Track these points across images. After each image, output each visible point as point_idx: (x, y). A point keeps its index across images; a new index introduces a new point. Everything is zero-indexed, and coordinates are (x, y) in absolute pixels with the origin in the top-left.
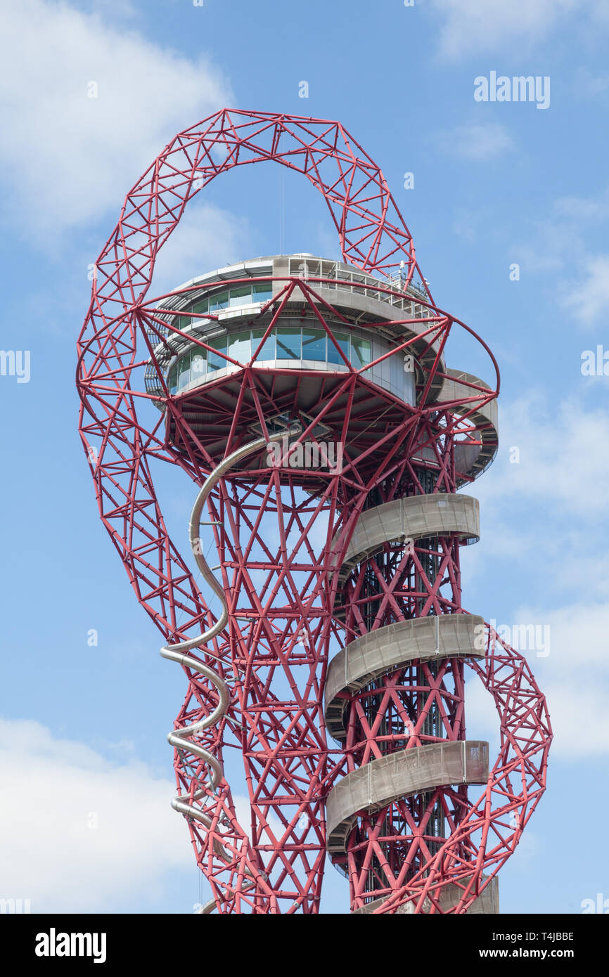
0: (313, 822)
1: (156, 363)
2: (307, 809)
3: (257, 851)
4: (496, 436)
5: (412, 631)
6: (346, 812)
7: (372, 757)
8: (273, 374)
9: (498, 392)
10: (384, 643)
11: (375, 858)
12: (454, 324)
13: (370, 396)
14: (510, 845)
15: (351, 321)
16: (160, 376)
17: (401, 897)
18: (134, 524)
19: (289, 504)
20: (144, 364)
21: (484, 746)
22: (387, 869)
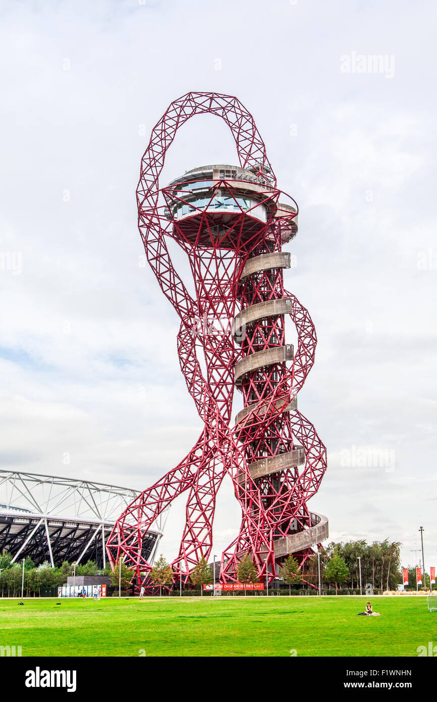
0: (229, 373)
1: (168, 206)
2: (227, 370)
3: (209, 385)
4: (297, 227)
5: (265, 306)
6: (242, 373)
7: (251, 352)
8: (214, 214)
9: (298, 214)
10: (255, 311)
11: (252, 389)
12: (281, 193)
13: (249, 220)
14: (301, 384)
15: (243, 193)
16: (170, 210)
17: (262, 404)
18: (160, 262)
19: (219, 257)
20: (164, 206)
21: (292, 346)
22: (257, 393)
